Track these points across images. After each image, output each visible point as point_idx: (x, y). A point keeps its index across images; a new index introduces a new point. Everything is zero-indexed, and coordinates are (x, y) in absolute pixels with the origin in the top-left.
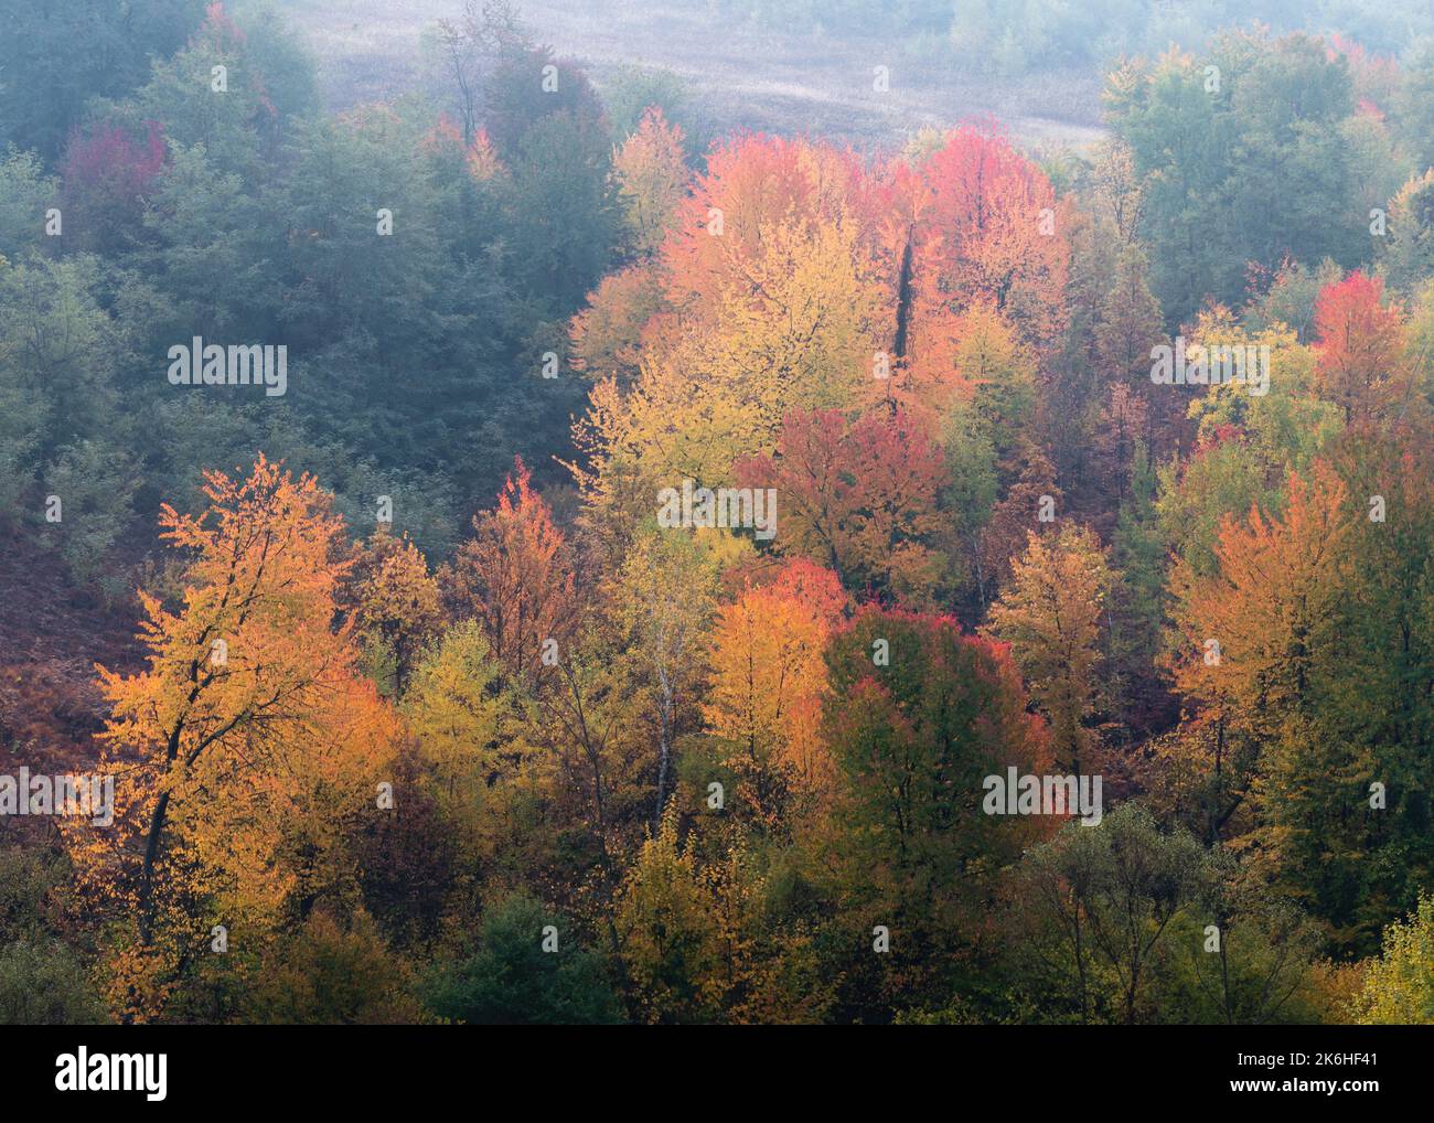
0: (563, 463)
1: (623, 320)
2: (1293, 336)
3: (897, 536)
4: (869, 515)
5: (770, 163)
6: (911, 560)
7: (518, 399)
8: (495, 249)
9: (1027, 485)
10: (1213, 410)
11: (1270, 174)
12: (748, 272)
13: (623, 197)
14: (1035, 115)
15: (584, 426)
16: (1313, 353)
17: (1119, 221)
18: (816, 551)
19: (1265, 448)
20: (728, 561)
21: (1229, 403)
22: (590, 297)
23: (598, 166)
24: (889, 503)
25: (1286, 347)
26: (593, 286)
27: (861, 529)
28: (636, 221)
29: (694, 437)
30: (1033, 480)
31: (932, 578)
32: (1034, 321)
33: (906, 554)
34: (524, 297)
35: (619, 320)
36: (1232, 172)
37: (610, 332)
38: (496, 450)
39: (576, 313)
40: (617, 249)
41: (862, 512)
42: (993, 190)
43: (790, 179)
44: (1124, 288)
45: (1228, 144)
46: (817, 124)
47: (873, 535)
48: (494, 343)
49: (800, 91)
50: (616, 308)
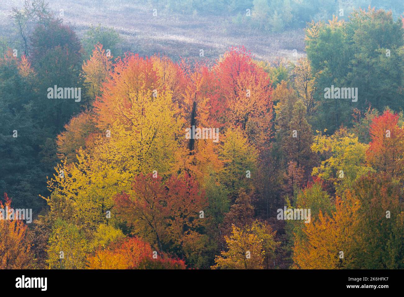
0: (44, 198)
1: (79, 136)
2: (357, 139)
3: (185, 228)
4: (173, 219)
5: (141, 67)
6: (193, 239)
7: (37, 171)
8: (28, 106)
9: (238, 205)
10: (323, 171)
11: (367, 72)
12: (125, 114)
13: (86, 83)
14: (285, 49)
15: (53, 182)
16: (365, 147)
17: (306, 92)
18: (150, 235)
19: (345, 188)
20: (112, 240)
21: (330, 168)
22: (66, 127)
23: (74, 70)
24: (182, 214)
25: (353, 144)
26: (68, 122)
27: (170, 225)
28: (92, 94)
29: (101, 186)
30: (240, 202)
31: (201, 246)
32: (258, 135)
33: (190, 236)
34: (42, 127)
35: (77, 136)
36: (351, 70)
37: (74, 142)
38: (26, 194)
39: (59, 134)
40: (84, 106)
41: (171, 217)
42: (240, 79)
43: (150, 74)
44: (296, 120)
45: (350, 58)
46: (187, 52)
47: (175, 228)
48: (28, 147)
49: (181, 39)
50: (76, 131)
